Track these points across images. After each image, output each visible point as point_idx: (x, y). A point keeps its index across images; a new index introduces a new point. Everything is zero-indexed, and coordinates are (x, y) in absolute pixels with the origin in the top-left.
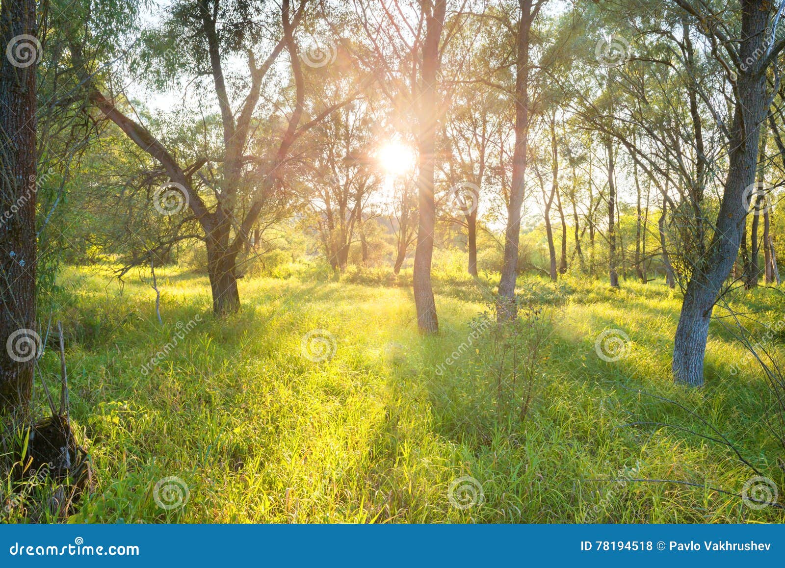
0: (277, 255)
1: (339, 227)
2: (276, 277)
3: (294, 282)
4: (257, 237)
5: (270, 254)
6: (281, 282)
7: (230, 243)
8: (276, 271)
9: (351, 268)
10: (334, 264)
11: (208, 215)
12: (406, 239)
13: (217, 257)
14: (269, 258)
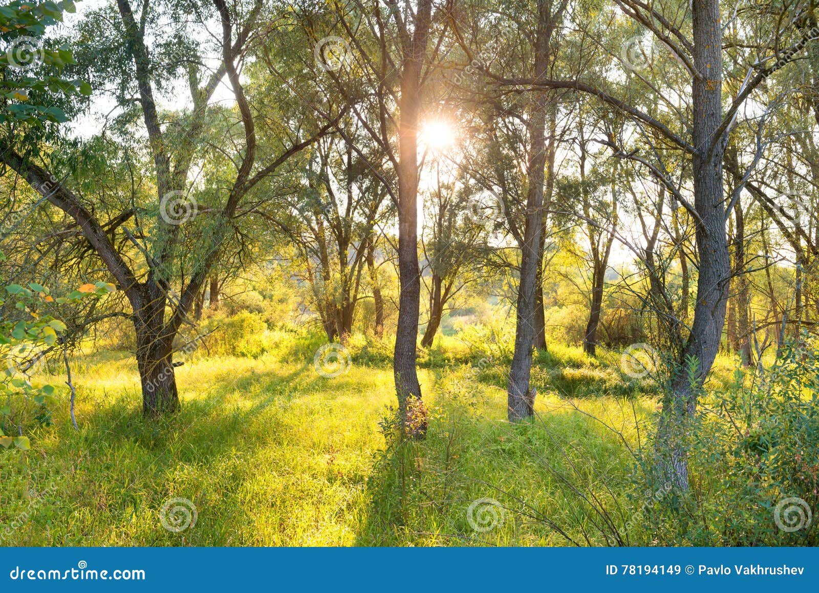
0: (243, 321)
1: (338, 276)
2: (243, 355)
3: (269, 363)
4: (215, 291)
5: (236, 318)
6: (249, 363)
7: (166, 320)
8: (242, 345)
9: (357, 339)
10: (332, 333)
11: (137, 286)
12: (443, 292)
13: (147, 341)
14: (232, 325)
